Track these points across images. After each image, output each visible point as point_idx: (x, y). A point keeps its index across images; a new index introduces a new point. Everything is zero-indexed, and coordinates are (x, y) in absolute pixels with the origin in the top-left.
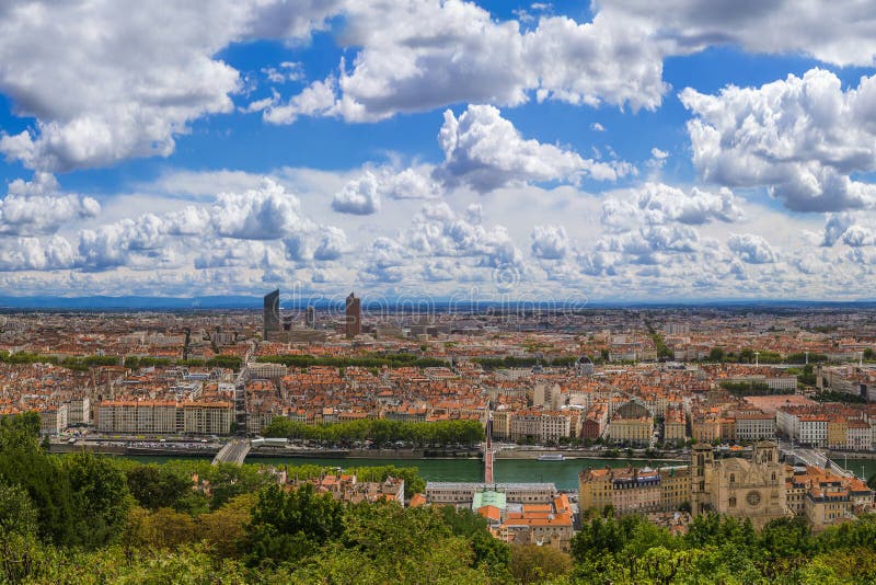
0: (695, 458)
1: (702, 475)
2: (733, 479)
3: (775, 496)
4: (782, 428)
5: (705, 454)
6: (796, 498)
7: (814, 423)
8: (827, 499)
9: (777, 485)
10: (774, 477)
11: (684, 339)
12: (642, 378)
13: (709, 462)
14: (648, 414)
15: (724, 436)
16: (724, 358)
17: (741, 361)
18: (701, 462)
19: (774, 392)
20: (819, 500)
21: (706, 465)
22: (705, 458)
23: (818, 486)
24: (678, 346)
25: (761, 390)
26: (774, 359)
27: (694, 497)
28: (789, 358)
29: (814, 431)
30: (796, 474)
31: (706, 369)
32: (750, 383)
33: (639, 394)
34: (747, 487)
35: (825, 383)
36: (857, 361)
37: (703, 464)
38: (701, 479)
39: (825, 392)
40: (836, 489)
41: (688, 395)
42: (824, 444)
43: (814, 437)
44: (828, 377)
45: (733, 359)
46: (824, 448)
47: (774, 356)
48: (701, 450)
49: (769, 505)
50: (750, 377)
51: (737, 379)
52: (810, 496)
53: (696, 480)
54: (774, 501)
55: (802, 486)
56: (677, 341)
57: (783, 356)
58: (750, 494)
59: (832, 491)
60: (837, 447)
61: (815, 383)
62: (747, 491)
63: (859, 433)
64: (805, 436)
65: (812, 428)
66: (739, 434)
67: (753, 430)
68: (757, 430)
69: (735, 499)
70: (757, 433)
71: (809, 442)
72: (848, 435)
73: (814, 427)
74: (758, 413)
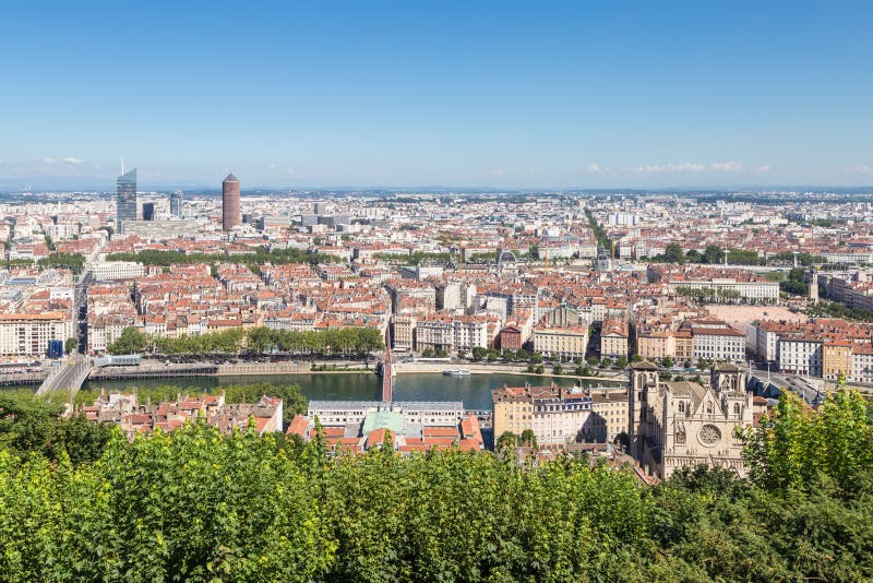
0: (635, 379)
1: (644, 400)
2: (681, 407)
5: (648, 374)
7: (801, 345)
9: (740, 421)
10: (736, 410)
15: (678, 354)
17: (704, 261)
21: (650, 388)
22: (648, 380)
24: (625, 239)
26: (749, 259)
29: (801, 354)
32: (716, 289)
34: (701, 420)
37: (645, 387)
38: (641, 404)
41: (634, 301)
43: (801, 362)
45: (694, 258)
47: (749, 255)
48: (642, 370)
49: (730, 445)
51: (697, 283)
57: (761, 255)
58: (704, 429)
61: (807, 292)
62: (701, 424)
64: (787, 360)
65: (797, 350)
66: (698, 351)
67: (715, 348)
68: (722, 349)
69: (684, 434)
70: (722, 353)
71: (793, 368)
72: (854, 363)
73: (801, 350)
74: (723, 327)
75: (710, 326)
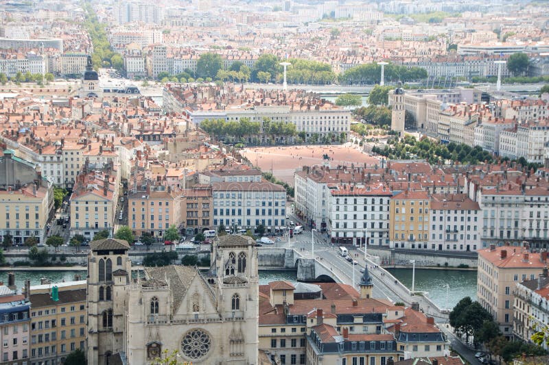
0: (95, 268)
1: (109, 298)
2: (155, 306)
3: (238, 340)
4: (303, 207)
5: (113, 258)
6: (288, 343)
7: (360, 200)
8: (348, 346)
9: (241, 319)
10: (236, 303)
11: (149, 33)
12: (45, 109)
13: (122, 273)
14: (39, 182)
15: (189, 222)
16: (222, 73)
17: (254, 79)
18: (107, 275)
19: (304, 138)
20: (331, 348)
21: (116, 279)
22: (115, 267)
23: (333, 322)
24: (135, 47)
25: (278, 135)
26: (318, 75)
27: (92, 341)
28: (349, 75)
29: (360, 215)
30: (298, 297)
31: (179, 94)
32: (260, 122)
33: (31, 142)
34: (183, 322)
35: (410, 122)
36: (492, 79)
37: (109, 277)
38: (105, 305)
39: (409, 140)
40: (372, 328)
41: (131, 144)
42: (381, 239)
43: (360, 225)
44: (417, 111)
45: (240, 75)
46: (380, 247)
47: (319, 69)
48: (106, 252)
49: (226, 356)
50: (260, 110)
51: (235, 113)
52: (315, 340)
53: (94, 308)
54: (237, 349)
55: (302, 320)
56: (132, 38)
57: (337, 71)
58: (188, 337)
59: (361, 330)
60: (408, 246)
61: (389, 123)
62: (183, 330)
63: (455, 219)
64: (341, 225)
65: (355, 209)
66: (218, 217)
67: (244, 212)
68: (253, 212)
69: (159, 346)
70: (253, 218)
71: (350, 235)
72: (432, 223)
73: (360, 208)
74: (257, 178)
75: (238, 178)
